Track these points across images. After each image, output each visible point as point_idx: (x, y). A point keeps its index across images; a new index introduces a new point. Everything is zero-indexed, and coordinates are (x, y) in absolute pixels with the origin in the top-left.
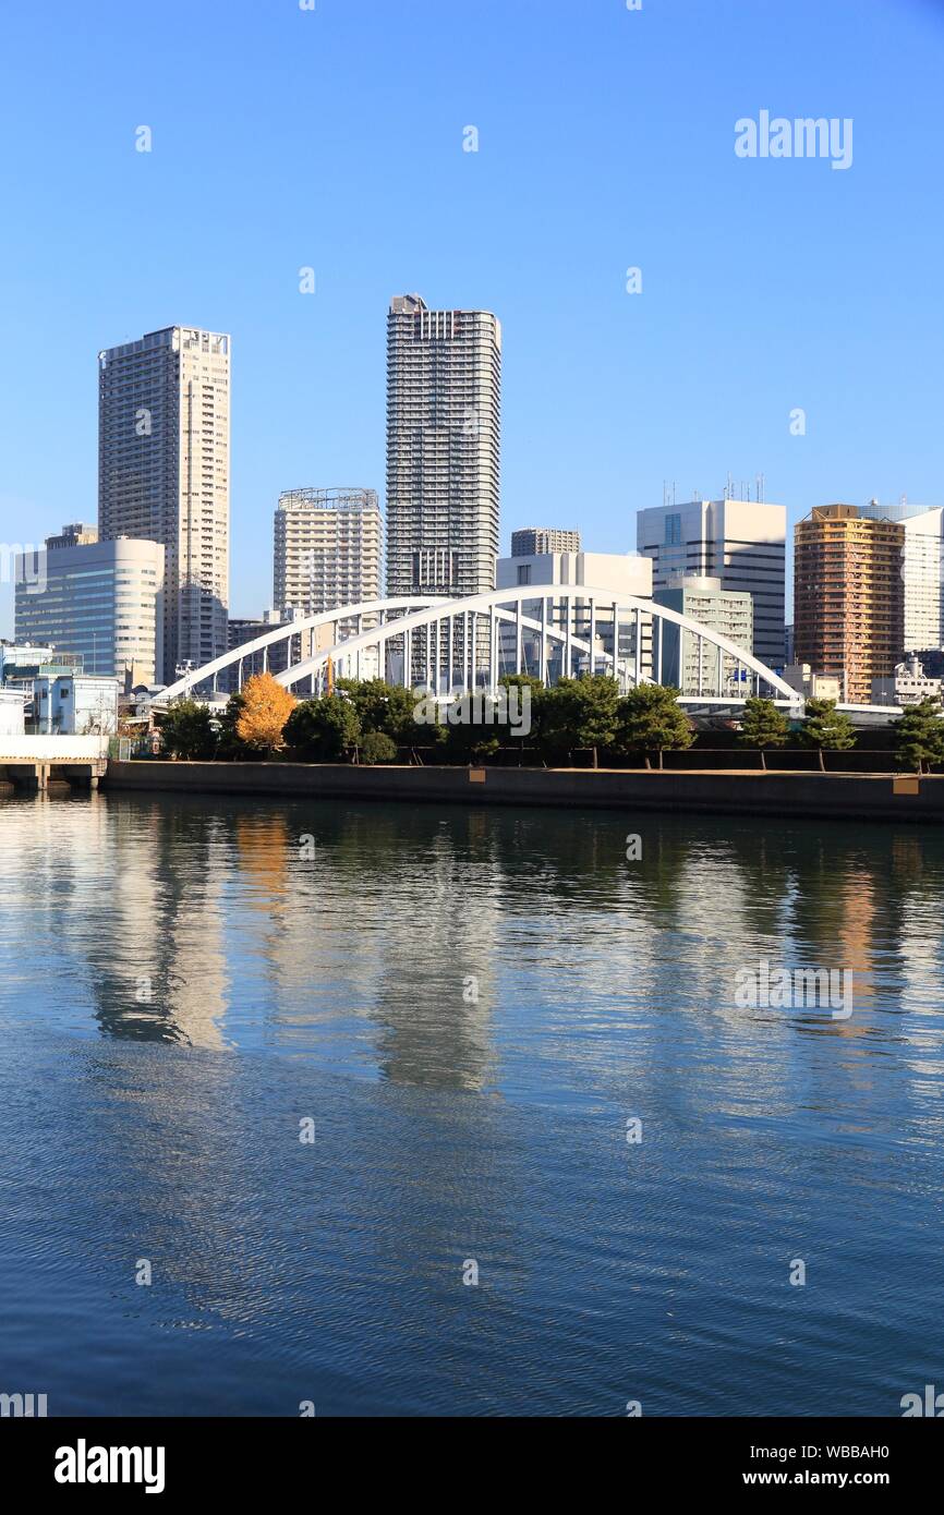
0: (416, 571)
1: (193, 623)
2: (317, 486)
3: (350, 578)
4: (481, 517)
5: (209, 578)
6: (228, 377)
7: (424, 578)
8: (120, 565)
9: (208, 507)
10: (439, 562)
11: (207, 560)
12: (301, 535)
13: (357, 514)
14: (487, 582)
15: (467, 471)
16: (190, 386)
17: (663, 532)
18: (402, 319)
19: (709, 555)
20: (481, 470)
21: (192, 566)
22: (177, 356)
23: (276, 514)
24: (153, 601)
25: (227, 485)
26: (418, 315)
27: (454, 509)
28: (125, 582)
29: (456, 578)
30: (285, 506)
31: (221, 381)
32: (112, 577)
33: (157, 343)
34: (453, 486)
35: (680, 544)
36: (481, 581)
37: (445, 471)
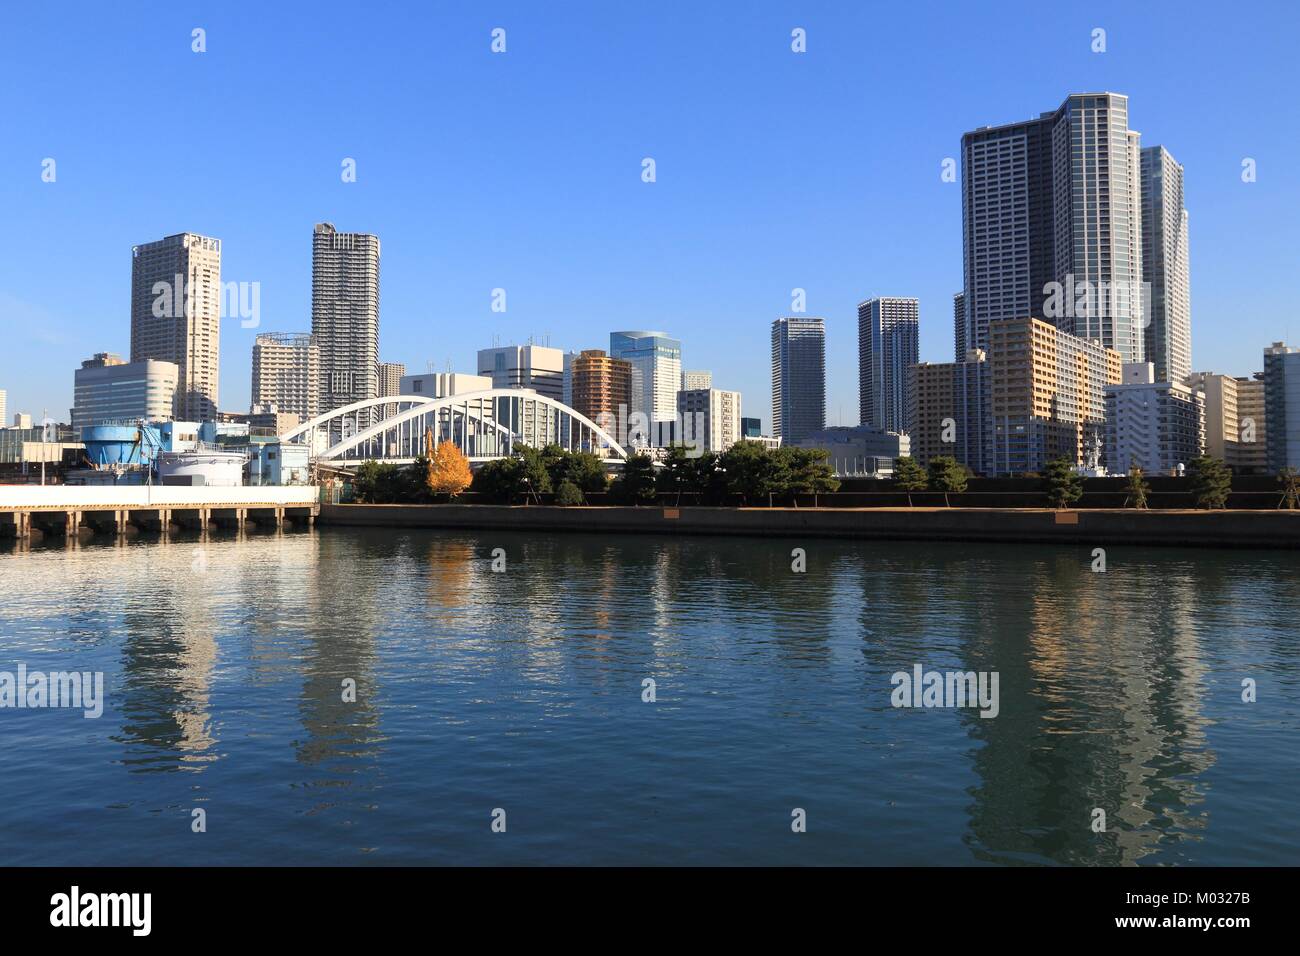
0: (330, 384)
1: (196, 413)
2: (280, 331)
3: (301, 387)
4: (369, 354)
5: (205, 386)
6: (219, 265)
7: (335, 388)
8: (150, 377)
9: (206, 343)
10: (344, 379)
11: (205, 375)
12: (270, 361)
13: (305, 349)
14: (373, 391)
15: (361, 326)
16: (195, 270)
17: (494, 363)
18: (322, 237)
19: (521, 377)
20: (370, 326)
21: (195, 378)
22: (187, 250)
23: (254, 348)
24: (171, 400)
25: (218, 330)
26: (332, 235)
27: (354, 349)
28: (153, 388)
29: (354, 389)
30: (260, 342)
31: (215, 267)
32: (145, 384)
33: (174, 242)
34: (353, 335)
35: (505, 370)
36: (369, 391)
37: (348, 326)
